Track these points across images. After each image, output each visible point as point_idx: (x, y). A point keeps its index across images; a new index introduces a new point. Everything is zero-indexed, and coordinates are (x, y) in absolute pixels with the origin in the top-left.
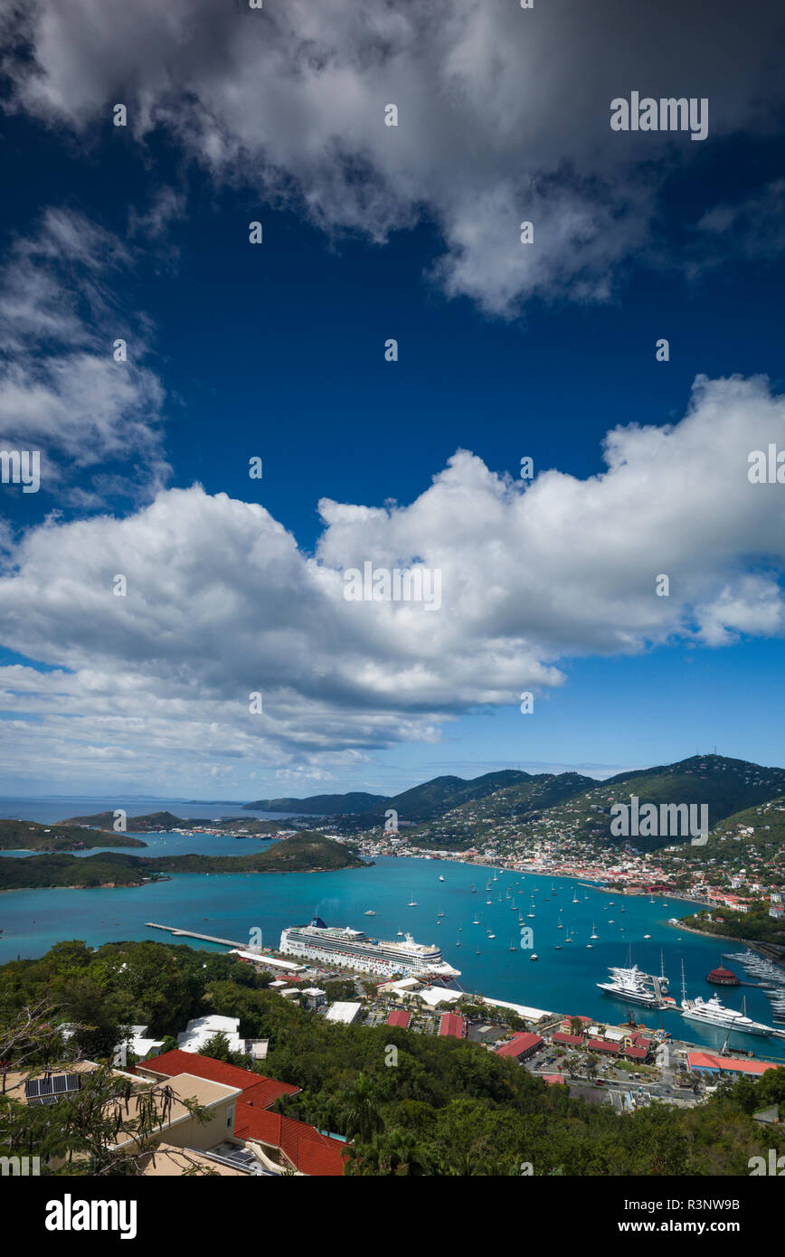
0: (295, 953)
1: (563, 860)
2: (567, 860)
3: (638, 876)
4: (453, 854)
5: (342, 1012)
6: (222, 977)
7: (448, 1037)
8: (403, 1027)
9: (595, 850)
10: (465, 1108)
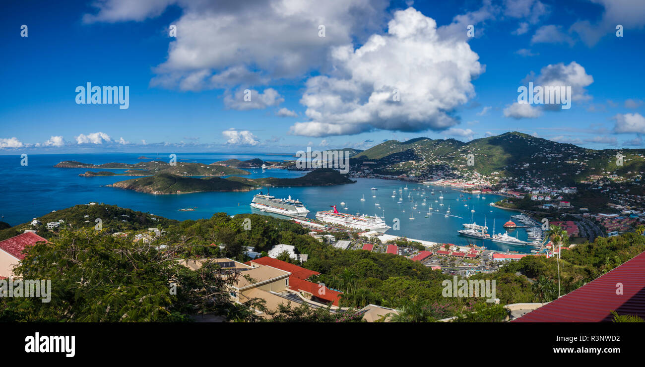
1: (446, 179)
2: (448, 179)
3: (479, 185)
4: (395, 177)
5: (343, 245)
6: (287, 229)
7: (390, 254)
8: (369, 250)
10: (396, 280)
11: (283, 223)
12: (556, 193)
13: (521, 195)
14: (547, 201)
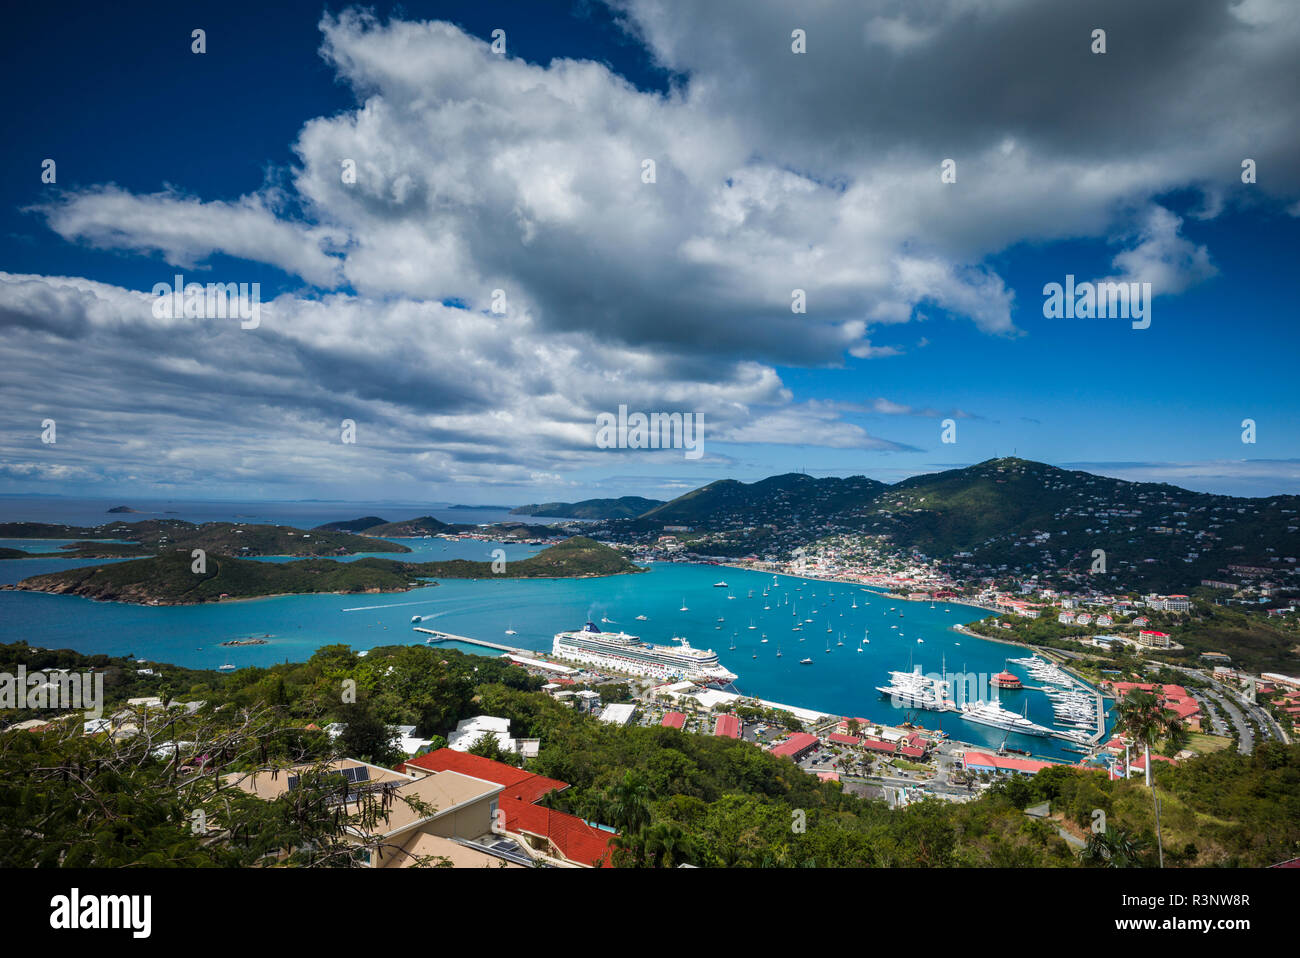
0: (569, 657)
1: (847, 566)
2: (851, 566)
3: (925, 582)
4: (732, 558)
5: (617, 714)
6: (492, 681)
7: (723, 737)
8: (677, 727)
9: (881, 555)
10: (736, 802)
11: (483, 665)
12: (1129, 608)
13: (1031, 609)
14: (1104, 628)
